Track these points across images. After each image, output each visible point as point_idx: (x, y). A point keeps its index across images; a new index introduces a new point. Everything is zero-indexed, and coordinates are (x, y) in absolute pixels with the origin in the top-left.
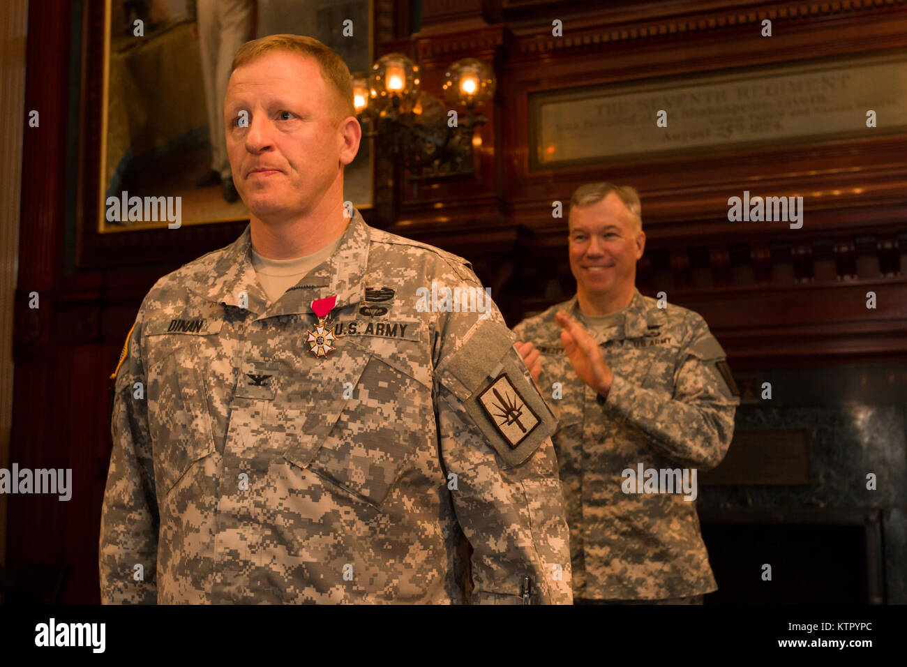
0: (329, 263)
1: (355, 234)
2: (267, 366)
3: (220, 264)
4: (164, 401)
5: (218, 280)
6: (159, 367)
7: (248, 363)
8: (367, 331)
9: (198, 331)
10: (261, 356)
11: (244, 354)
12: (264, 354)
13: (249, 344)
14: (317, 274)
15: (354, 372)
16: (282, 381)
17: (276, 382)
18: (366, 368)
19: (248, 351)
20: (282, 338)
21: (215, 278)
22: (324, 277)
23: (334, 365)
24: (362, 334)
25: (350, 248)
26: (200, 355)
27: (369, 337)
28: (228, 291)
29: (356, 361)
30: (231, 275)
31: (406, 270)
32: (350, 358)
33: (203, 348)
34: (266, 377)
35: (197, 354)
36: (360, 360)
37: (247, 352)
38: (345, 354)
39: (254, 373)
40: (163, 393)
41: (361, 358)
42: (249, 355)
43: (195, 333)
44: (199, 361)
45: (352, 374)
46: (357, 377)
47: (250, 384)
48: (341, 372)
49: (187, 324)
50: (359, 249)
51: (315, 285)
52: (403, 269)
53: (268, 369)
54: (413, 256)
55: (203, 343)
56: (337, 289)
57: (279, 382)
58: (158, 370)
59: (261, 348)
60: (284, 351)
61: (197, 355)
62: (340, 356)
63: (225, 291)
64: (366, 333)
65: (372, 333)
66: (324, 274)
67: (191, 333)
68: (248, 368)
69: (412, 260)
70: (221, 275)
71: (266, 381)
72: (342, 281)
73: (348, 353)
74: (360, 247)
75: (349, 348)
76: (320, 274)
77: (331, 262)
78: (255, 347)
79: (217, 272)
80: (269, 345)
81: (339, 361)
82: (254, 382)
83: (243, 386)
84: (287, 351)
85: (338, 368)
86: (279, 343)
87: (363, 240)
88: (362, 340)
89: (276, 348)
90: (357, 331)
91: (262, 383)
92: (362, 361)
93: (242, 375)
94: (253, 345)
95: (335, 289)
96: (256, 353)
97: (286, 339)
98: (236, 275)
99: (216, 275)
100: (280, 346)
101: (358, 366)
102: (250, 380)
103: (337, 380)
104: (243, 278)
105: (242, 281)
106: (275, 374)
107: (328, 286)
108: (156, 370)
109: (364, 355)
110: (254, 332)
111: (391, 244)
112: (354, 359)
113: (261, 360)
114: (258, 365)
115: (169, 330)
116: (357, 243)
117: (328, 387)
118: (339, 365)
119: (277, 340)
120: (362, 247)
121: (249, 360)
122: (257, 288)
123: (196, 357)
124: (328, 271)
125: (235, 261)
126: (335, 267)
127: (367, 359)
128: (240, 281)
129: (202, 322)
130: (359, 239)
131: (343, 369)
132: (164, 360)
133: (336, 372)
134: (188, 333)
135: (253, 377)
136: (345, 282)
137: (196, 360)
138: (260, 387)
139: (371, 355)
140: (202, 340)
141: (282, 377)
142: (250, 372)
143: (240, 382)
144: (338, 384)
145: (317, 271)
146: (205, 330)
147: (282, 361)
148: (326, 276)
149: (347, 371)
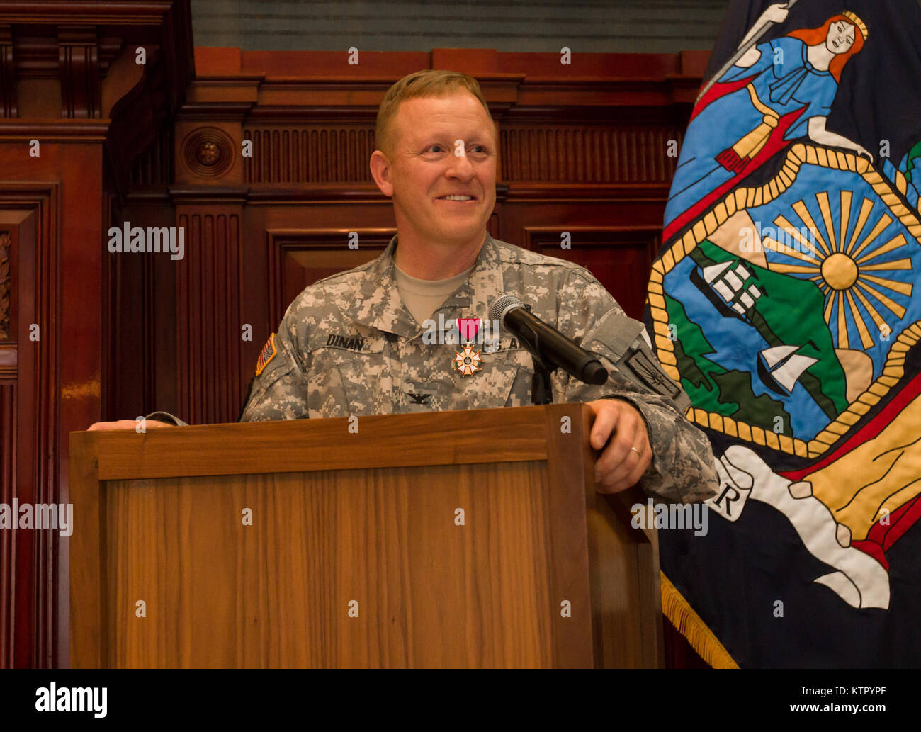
0: (467, 284)
1: (487, 256)
2: (426, 386)
3: (364, 286)
4: (327, 411)
5: (365, 302)
6: (319, 379)
7: (408, 383)
8: (511, 346)
9: (360, 349)
10: (419, 376)
11: (402, 374)
12: (421, 374)
13: (405, 365)
14: (457, 296)
15: (505, 385)
16: (442, 400)
17: (436, 400)
18: (515, 380)
19: (406, 371)
20: (436, 359)
21: (362, 300)
22: (463, 298)
23: (486, 380)
24: (507, 350)
25: (484, 269)
26: (367, 373)
27: (513, 351)
28: (376, 315)
29: (505, 375)
30: (377, 297)
31: (537, 288)
32: (500, 373)
33: (367, 366)
34: (426, 396)
35: (362, 371)
36: (508, 373)
37: (404, 373)
38: (494, 369)
39: (414, 392)
40: (326, 403)
41: (510, 372)
42: (408, 375)
43: (357, 351)
44: (365, 378)
45: (503, 387)
46: (509, 389)
47: (412, 402)
48: (493, 386)
49: (347, 341)
50: (492, 270)
51: (458, 305)
52: (535, 287)
53: (426, 389)
54: (542, 274)
55: (367, 361)
56: (477, 310)
57: (439, 401)
58: (319, 382)
59: (418, 369)
60: (439, 372)
61: (363, 373)
62: (490, 372)
63: (374, 315)
64: (510, 347)
65: (516, 348)
66: (464, 295)
67: (353, 350)
68: (409, 388)
69: (542, 278)
70: (367, 297)
71: (426, 400)
72: (482, 303)
73: (497, 368)
74: (492, 268)
75: (497, 363)
76: (460, 295)
77: (469, 283)
78: (412, 368)
79: (363, 295)
80: (426, 366)
81: (490, 376)
82: (415, 400)
83: (405, 404)
84: (442, 372)
85: (490, 383)
86: (434, 364)
87: (494, 261)
88: (508, 356)
89: (432, 369)
90: (503, 347)
91: (422, 401)
92: (511, 374)
93: (403, 394)
94: (409, 366)
95: (475, 310)
96: (413, 374)
97: (439, 359)
98: (383, 299)
99: (362, 297)
100: (435, 366)
101: (508, 379)
102: (411, 399)
103: (491, 394)
104: (390, 302)
105: (389, 305)
106: (434, 393)
107: (469, 307)
108: (317, 382)
109: (512, 369)
110: (409, 354)
111: (520, 263)
112: (503, 373)
113: (420, 380)
114: (416, 384)
115: (328, 344)
116: (490, 265)
117: (483, 401)
118: (490, 380)
119: (432, 361)
120: (495, 268)
121: (408, 380)
122: (404, 311)
123: (362, 375)
124: (467, 292)
125: (379, 284)
126: (473, 288)
127: (515, 372)
128: (387, 306)
129: (363, 341)
130: (491, 260)
131: (495, 383)
132: (325, 372)
133: (489, 387)
134: (349, 349)
135: (413, 395)
136: (484, 304)
137: (362, 377)
138: (422, 405)
139: (518, 367)
140: (364, 358)
141: (442, 396)
142: (410, 391)
143: (402, 401)
144: (492, 397)
145: (457, 293)
146: (368, 349)
147: (440, 381)
148: (465, 297)
149: (498, 385)
